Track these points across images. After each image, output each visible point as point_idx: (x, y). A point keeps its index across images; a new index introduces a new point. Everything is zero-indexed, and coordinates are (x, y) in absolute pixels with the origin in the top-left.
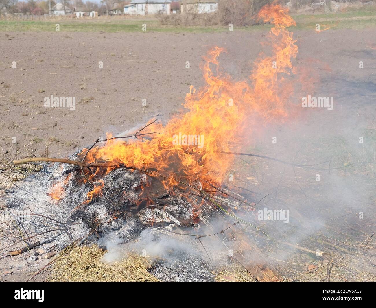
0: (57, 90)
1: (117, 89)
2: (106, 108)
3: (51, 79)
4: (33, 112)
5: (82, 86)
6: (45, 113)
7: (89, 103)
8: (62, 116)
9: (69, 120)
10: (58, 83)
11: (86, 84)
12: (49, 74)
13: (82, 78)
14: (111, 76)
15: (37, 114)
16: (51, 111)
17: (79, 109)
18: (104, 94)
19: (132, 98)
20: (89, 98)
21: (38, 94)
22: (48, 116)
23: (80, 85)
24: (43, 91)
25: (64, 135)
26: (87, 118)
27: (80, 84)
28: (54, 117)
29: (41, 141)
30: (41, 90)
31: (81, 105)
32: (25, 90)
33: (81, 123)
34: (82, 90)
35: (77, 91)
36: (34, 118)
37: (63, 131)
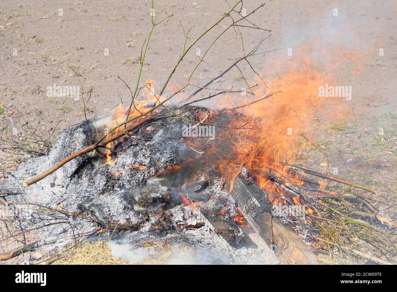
0: (99, 48)
1: (172, 48)
2: (156, 71)
3: (94, 34)
4: (66, 73)
5: (129, 43)
6: (80, 75)
7: (135, 64)
8: (102, 80)
9: (108, 85)
10: (101, 39)
11: (135, 41)
12: (92, 28)
13: (132, 33)
14: (167, 31)
15: (71, 76)
16: (89, 73)
17: (123, 72)
18: (156, 53)
19: (190, 60)
20: (136, 58)
21: (76, 52)
22: (84, 80)
23: (128, 42)
24: (82, 48)
25: (100, 103)
26: (132, 83)
27: (127, 40)
28: (92, 81)
29: (70, 110)
30: (79, 48)
31: (126, 66)
32: (60, 47)
33: (123, 89)
34: (130, 48)
35: (123, 49)
36: (66, 81)
37: (99, 99)
